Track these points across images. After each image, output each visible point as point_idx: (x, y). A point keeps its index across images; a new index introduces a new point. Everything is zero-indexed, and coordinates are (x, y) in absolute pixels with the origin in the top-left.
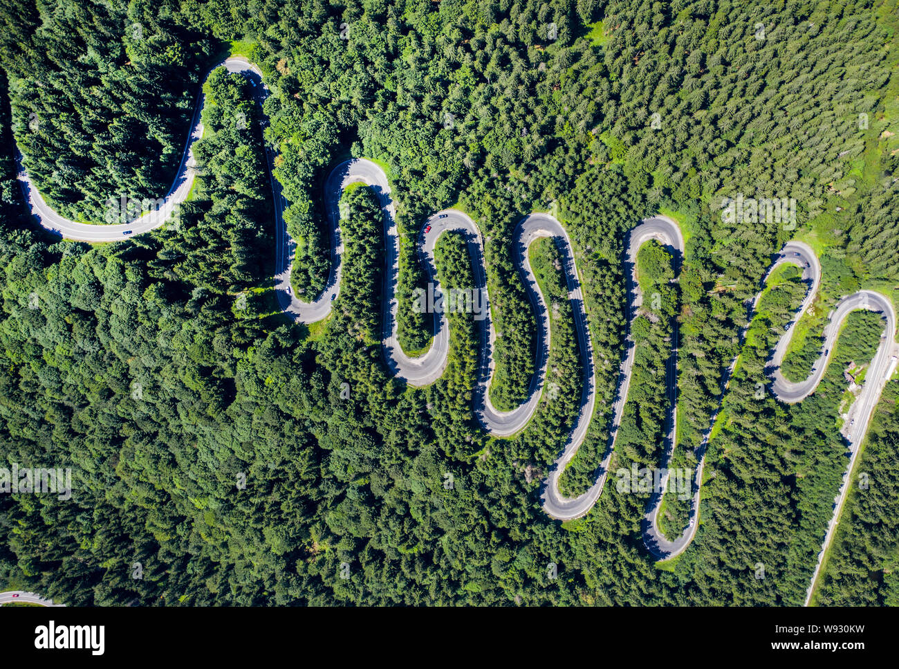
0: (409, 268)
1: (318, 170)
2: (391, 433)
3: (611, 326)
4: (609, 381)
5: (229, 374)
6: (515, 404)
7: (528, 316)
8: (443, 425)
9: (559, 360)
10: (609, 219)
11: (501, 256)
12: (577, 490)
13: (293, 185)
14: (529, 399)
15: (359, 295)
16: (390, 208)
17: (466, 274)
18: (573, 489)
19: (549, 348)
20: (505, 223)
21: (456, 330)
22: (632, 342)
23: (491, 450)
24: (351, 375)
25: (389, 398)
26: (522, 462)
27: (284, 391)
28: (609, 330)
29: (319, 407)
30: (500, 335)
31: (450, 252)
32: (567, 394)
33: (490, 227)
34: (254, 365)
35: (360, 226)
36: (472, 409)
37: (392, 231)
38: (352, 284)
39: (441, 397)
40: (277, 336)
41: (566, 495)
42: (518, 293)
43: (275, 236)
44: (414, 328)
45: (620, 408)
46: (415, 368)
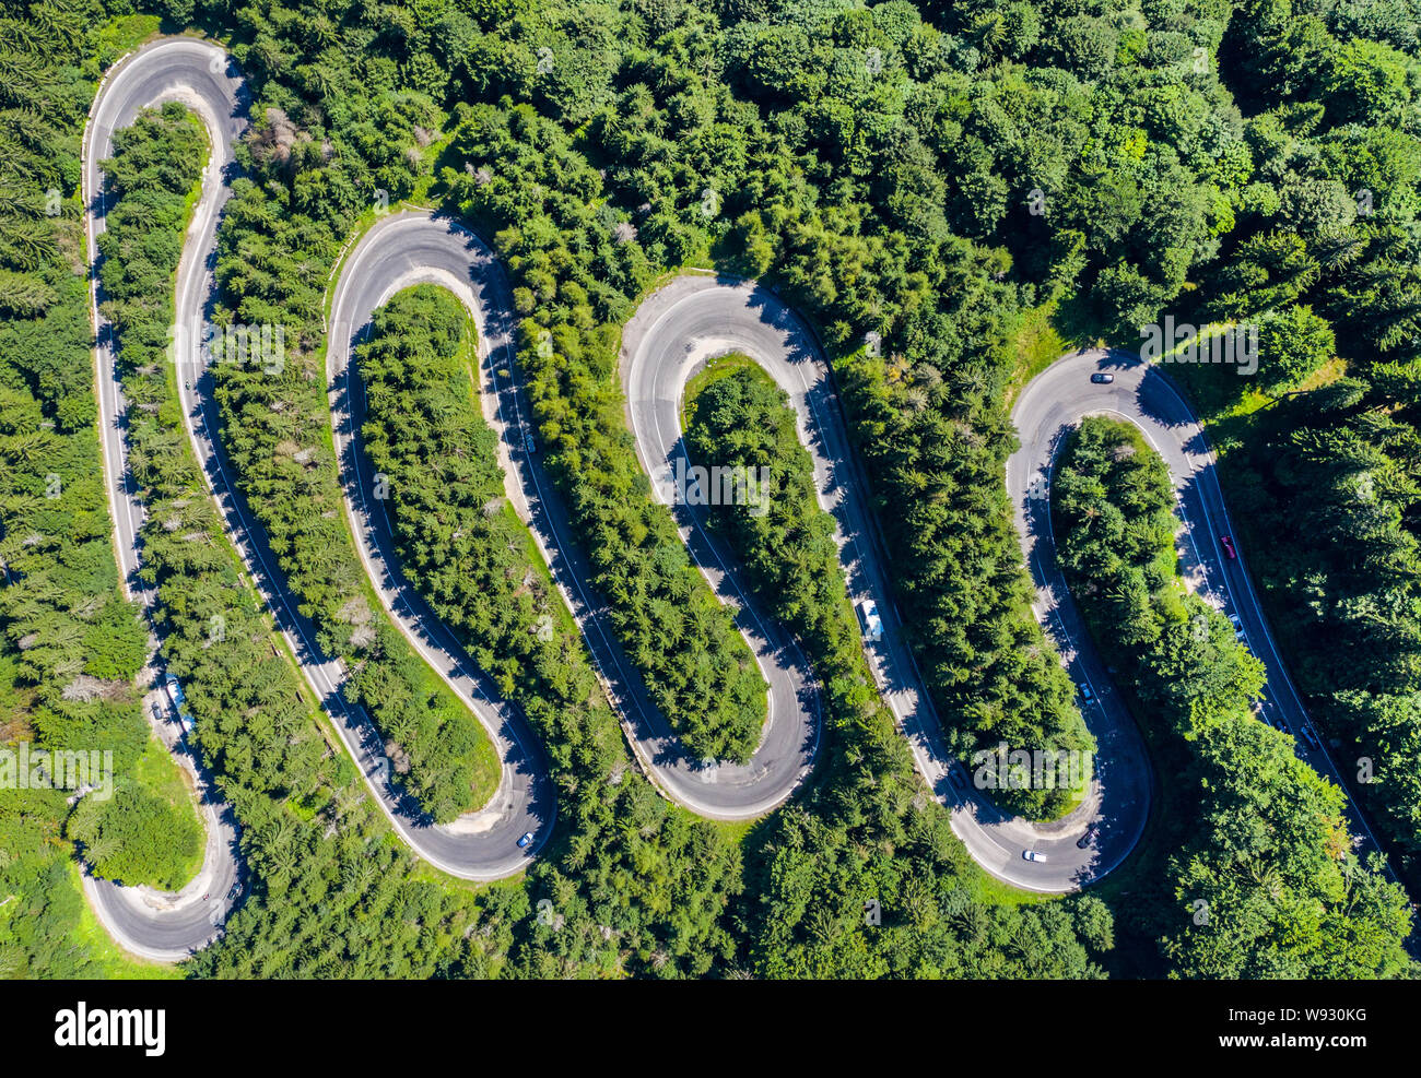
0: (820, 620)
1: (1199, 838)
2: (711, 114)
3: (192, 629)
4: (153, 471)
5: (1268, 125)
6: (382, 323)
7: (427, 587)
8: (567, 190)
9: (300, 489)
10: (297, 929)
11: (561, 739)
12: (143, 135)
13: (1265, 776)
14: (355, 341)
15: (943, 496)
16: (932, 771)
17: (646, 656)
18: (154, 135)
19: (349, 503)
20: (582, 832)
21: (621, 481)
22: (135, 588)
23: (407, 164)
24: (889, 245)
25: (753, 217)
26: (311, 161)
27: (1080, 132)
28: (194, 616)
29: (955, 117)
30: (491, 506)
31: (712, 707)
32: (245, 398)
33: (621, 808)
34: (1200, 180)
35: (1012, 704)
36: (502, 262)
37: (904, 704)
38: (978, 523)
39: (598, 270)
40: (1158, 291)
41: (173, 111)
42: (483, 640)
43: (1259, 588)
44: (745, 450)
45: (108, 398)
46: (707, 327)
